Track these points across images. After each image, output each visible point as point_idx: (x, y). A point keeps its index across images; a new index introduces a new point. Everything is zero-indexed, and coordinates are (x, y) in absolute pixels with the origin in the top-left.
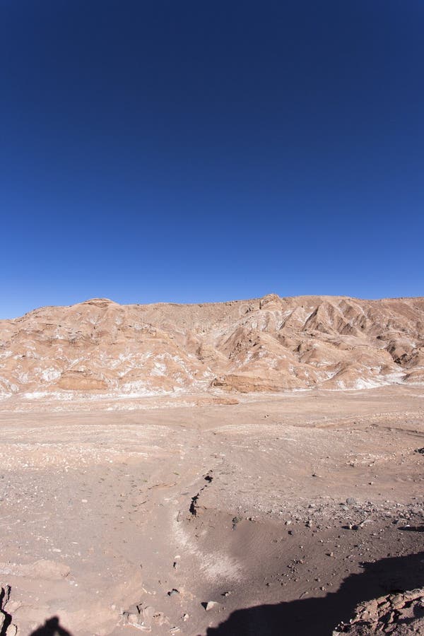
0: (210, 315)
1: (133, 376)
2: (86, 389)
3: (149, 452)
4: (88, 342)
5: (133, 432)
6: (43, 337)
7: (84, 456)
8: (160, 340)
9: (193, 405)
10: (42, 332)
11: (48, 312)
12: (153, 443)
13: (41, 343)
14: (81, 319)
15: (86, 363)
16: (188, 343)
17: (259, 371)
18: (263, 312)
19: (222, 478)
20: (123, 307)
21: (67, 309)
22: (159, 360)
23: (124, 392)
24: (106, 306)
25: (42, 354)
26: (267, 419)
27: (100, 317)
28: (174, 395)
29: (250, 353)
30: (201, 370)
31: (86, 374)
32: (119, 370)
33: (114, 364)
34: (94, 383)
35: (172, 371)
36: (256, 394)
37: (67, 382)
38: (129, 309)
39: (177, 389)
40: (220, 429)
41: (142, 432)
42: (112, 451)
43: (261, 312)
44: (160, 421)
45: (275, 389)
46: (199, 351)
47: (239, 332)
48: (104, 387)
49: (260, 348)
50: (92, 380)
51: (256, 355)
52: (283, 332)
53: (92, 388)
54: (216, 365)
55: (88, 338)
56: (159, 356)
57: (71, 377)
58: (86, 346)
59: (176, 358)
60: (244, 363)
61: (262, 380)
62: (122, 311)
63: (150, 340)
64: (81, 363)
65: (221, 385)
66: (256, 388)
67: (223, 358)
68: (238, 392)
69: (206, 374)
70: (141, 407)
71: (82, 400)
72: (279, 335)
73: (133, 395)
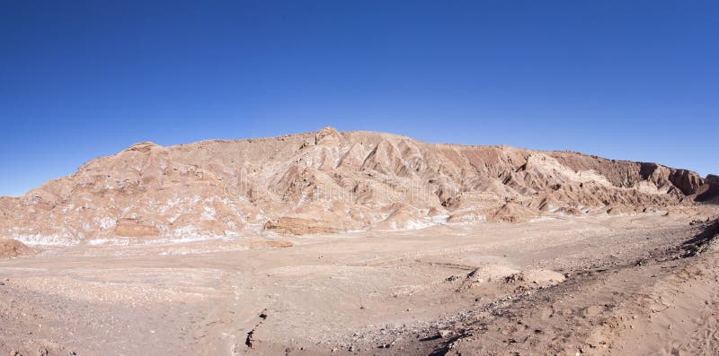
0: (261, 152)
1: (183, 221)
2: (141, 235)
3: (204, 293)
4: (137, 189)
5: (188, 275)
6: (97, 188)
7: (147, 295)
8: (208, 182)
9: (247, 248)
10: (94, 185)
11: (96, 164)
12: (208, 285)
13: (95, 194)
14: (127, 166)
15: (137, 210)
16: (239, 185)
17: (313, 212)
18: (318, 148)
19: (275, 315)
20: (166, 149)
21: (113, 158)
22: (208, 204)
23: (175, 238)
24: (149, 149)
25: (97, 204)
26: (320, 259)
27: (145, 162)
28: (225, 239)
29: (305, 194)
30: (254, 213)
31: (138, 221)
32: (169, 217)
33: (163, 210)
34: (146, 229)
35: (223, 216)
36: (310, 236)
37: (122, 229)
38: (172, 150)
39: (229, 233)
40: (275, 271)
41: (196, 274)
42: (170, 291)
43: (317, 148)
44: (213, 265)
45: (330, 231)
46: (250, 193)
47: (293, 170)
48: (156, 233)
49: (315, 188)
50: (144, 226)
51: (310, 195)
52: (339, 171)
53: (145, 234)
54: (269, 207)
55: (135, 185)
56: (207, 200)
57: (125, 225)
58: (135, 194)
59: (225, 201)
60: (299, 204)
61: (316, 221)
62: (166, 153)
63: (197, 182)
64: (132, 211)
65: (275, 227)
66: (311, 230)
67: (276, 198)
68: (292, 235)
69: (259, 217)
70: (193, 251)
71: (136, 246)
72: (336, 175)
73: (184, 240)
